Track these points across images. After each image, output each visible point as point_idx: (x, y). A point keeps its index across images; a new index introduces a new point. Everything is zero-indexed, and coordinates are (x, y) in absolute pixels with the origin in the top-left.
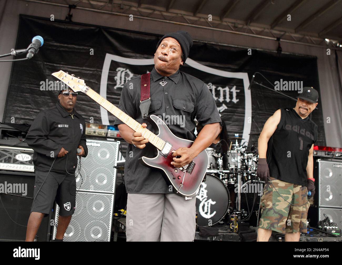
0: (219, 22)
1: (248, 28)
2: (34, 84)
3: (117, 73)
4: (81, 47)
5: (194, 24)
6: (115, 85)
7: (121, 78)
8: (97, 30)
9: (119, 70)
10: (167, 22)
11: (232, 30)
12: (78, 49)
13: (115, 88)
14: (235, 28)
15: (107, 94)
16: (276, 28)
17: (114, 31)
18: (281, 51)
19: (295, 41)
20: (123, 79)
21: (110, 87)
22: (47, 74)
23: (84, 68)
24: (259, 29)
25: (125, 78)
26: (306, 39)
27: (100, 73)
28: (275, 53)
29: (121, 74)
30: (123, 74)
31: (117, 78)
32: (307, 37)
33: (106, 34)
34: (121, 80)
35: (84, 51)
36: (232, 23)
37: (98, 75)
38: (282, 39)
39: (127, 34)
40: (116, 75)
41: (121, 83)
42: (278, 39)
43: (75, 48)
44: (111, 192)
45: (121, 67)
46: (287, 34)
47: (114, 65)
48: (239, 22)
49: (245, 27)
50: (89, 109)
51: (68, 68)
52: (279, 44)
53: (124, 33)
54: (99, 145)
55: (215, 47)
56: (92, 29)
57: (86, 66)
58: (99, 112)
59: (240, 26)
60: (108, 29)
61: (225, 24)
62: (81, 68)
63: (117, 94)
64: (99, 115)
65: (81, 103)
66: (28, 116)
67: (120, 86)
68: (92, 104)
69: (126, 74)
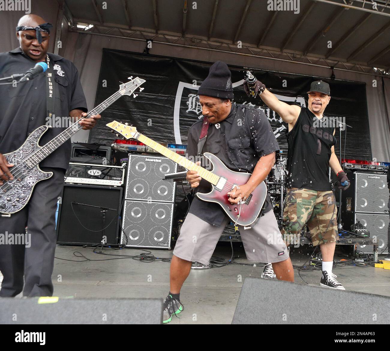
0: (280, 53)
1: (305, 58)
2: (116, 109)
3: (189, 99)
4: (157, 76)
5: (257, 55)
6: (187, 109)
7: (192, 102)
8: (171, 61)
9: (191, 96)
10: (233, 54)
11: (292, 60)
12: (154, 78)
13: (187, 111)
14: (294, 58)
15: (180, 117)
16: (330, 58)
17: (186, 62)
18: (334, 78)
19: (347, 69)
20: (194, 104)
21: (182, 111)
22: (127, 100)
23: (160, 95)
24: (315, 59)
25: (196, 103)
26: (357, 67)
27: (174, 98)
28: (329, 79)
29: (192, 99)
30: (194, 99)
31: (189, 103)
32: (358, 66)
33: (179, 64)
34: (192, 104)
35: (160, 80)
36: (291, 54)
37: (172, 100)
38: (335, 68)
39: (198, 65)
40: (188, 101)
41: (192, 107)
42: (332, 68)
43: (152, 77)
44: (171, 202)
45: (192, 93)
46: (340, 63)
47: (187, 92)
48: (297, 52)
49: (303, 57)
50: (164, 130)
51: (146, 94)
52: (333, 72)
53: (195, 64)
54: (160, 161)
55: (276, 75)
56: (167, 60)
57: (161, 93)
58: (173, 132)
59: (299, 56)
60: (180, 60)
61: (285, 54)
62: (157, 95)
63: (189, 117)
64: (173, 135)
65: (157, 125)
66: (110, 137)
67: (191, 110)
68: (167, 126)
69: (197, 99)
